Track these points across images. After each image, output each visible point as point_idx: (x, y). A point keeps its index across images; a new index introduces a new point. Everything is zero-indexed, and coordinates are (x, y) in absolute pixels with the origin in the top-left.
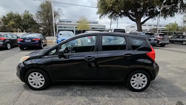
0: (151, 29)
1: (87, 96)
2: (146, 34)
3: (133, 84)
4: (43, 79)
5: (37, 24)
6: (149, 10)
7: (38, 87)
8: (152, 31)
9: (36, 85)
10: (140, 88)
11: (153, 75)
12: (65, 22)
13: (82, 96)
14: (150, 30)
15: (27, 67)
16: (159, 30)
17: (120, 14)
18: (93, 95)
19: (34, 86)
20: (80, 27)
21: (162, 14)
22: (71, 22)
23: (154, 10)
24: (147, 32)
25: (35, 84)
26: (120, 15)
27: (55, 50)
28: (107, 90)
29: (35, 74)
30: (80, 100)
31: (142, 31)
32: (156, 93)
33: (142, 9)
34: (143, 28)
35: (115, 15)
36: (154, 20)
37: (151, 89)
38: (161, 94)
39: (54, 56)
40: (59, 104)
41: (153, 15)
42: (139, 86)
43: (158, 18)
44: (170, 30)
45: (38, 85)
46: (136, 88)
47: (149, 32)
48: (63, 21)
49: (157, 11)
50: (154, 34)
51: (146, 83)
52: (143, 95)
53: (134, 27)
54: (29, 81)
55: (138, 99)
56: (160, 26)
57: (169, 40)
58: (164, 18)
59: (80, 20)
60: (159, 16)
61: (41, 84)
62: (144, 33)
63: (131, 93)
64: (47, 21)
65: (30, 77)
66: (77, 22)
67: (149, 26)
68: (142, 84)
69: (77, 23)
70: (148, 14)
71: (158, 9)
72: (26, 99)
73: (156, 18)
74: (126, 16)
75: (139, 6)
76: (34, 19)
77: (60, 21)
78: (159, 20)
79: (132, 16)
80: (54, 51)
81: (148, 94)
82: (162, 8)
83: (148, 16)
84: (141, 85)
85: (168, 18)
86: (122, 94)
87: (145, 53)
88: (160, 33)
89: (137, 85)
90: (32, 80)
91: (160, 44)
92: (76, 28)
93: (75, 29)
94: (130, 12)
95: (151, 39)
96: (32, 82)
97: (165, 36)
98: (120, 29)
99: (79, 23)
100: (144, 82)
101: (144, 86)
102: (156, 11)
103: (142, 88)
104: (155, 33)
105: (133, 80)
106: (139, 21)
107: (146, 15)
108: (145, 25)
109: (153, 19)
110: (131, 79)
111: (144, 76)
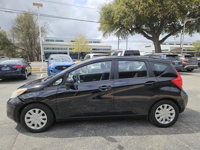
0: (173, 48)
1: (104, 136)
2: (168, 56)
3: (159, 118)
4: (45, 117)
5: (12, 44)
6: (169, 25)
7: (39, 128)
8: (175, 51)
9: (36, 125)
10: (167, 122)
11: (181, 106)
12: (53, 41)
13: (97, 136)
14: (172, 50)
15: (24, 103)
16: (183, 50)
17: (130, 30)
18: (111, 133)
19: (33, 128)
20: (77, 48)
21: (186, 30)
22: (63, 41)
23: (175, 25)
24: (168, 54)
25: (33, 125)
26: (131, 32)
27: (61, 80)
28: (126, 127)
29: (35, 111)
30: (96, 140)
31: (161, 53)
32: (186, 128)
33: (159, 24)
34: (163, 47)
35: (124, 31)
36: (177, 37)
37: (181, 123)
38: (193, 129)
39: (60, 86)
40: (70, 146)
41: (174, 30)
42: (166, 120)
43: (181, 34)
44: (198, 49)
45: (38, 126)
46: (162, 123)
47: (171, 54)
48: (51, 41)
49: (180, 25)
50: (177, 55)
51: (174, 116)
52: (172, 131)
53: (150, 46)
54: (27, 121)
55: (166, 136)
56: (184, 44)
57: (198, 62)
58: (190, 34)
59: (76, 39)
60: (183, 31)
61: (42, 123)
62: (165, 55)
63: (157, 129)
64: (28, 41)
65: (27, 115)
66: (72, 41)
67: (170, 44)
68: (170, 118)
69: (72, 43)
70: (167, 29)
71: (180, 23)
72: (25, 144)
73: (179, 34)
74: (139, 33)
75: (156, 20)
76: (8, 38)
77: (46, 40)
78: (182, 37)
79: (147, 32)
80: (59, 81)
81: (178, 130)
82: (185, 22)
83: (168, 32)
84: (168, 119)
85: (195, 34)
86: (146, 131)
87: (170, 80)
88: (186, 54)
89: (163, 119)
90: (30, 119)
91: (187, 69)
92: (70, 49)
93: (68, 51)
94: (144, 27)
95: (174, 63)
96: (30, 122)
97: (192, 57)
98: (133, 51)
99: (75, 43)
100: (171, 114)
101: (172, 120)
102: (178, 25)
103: (170, 122)
104: (179, 55)
105: (157, 113)
106: (157, 39)
107: (166, 31)
108: (165, 44)
109: (175, 36)
110: (156, 112)
111: (171, 107)
